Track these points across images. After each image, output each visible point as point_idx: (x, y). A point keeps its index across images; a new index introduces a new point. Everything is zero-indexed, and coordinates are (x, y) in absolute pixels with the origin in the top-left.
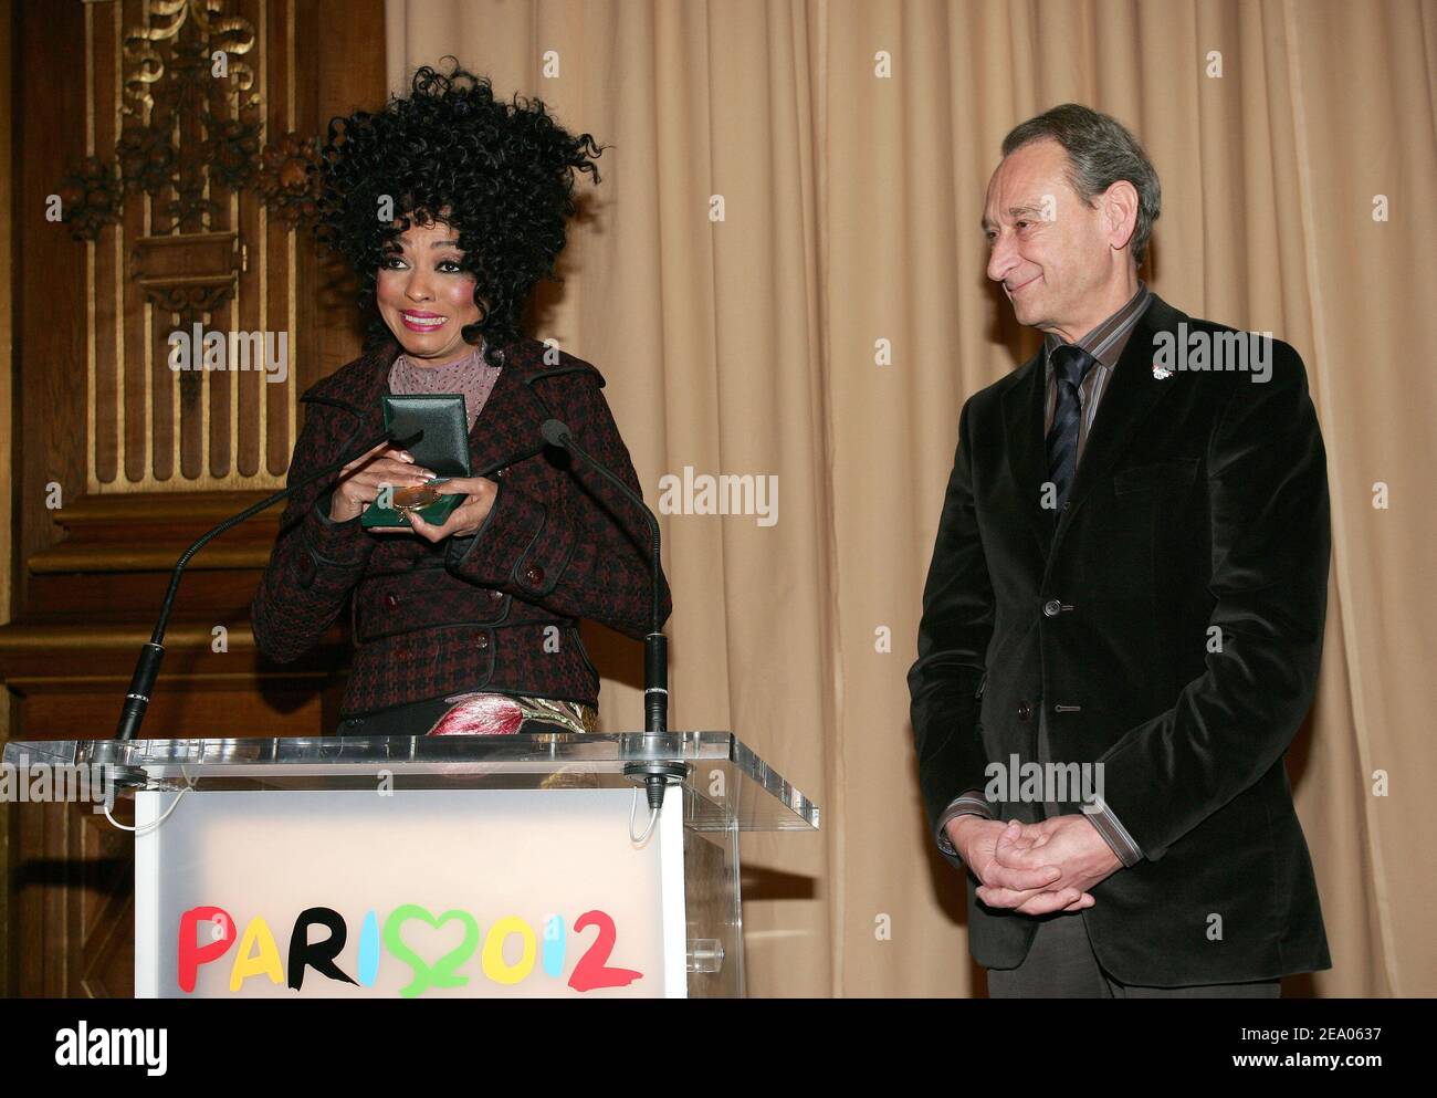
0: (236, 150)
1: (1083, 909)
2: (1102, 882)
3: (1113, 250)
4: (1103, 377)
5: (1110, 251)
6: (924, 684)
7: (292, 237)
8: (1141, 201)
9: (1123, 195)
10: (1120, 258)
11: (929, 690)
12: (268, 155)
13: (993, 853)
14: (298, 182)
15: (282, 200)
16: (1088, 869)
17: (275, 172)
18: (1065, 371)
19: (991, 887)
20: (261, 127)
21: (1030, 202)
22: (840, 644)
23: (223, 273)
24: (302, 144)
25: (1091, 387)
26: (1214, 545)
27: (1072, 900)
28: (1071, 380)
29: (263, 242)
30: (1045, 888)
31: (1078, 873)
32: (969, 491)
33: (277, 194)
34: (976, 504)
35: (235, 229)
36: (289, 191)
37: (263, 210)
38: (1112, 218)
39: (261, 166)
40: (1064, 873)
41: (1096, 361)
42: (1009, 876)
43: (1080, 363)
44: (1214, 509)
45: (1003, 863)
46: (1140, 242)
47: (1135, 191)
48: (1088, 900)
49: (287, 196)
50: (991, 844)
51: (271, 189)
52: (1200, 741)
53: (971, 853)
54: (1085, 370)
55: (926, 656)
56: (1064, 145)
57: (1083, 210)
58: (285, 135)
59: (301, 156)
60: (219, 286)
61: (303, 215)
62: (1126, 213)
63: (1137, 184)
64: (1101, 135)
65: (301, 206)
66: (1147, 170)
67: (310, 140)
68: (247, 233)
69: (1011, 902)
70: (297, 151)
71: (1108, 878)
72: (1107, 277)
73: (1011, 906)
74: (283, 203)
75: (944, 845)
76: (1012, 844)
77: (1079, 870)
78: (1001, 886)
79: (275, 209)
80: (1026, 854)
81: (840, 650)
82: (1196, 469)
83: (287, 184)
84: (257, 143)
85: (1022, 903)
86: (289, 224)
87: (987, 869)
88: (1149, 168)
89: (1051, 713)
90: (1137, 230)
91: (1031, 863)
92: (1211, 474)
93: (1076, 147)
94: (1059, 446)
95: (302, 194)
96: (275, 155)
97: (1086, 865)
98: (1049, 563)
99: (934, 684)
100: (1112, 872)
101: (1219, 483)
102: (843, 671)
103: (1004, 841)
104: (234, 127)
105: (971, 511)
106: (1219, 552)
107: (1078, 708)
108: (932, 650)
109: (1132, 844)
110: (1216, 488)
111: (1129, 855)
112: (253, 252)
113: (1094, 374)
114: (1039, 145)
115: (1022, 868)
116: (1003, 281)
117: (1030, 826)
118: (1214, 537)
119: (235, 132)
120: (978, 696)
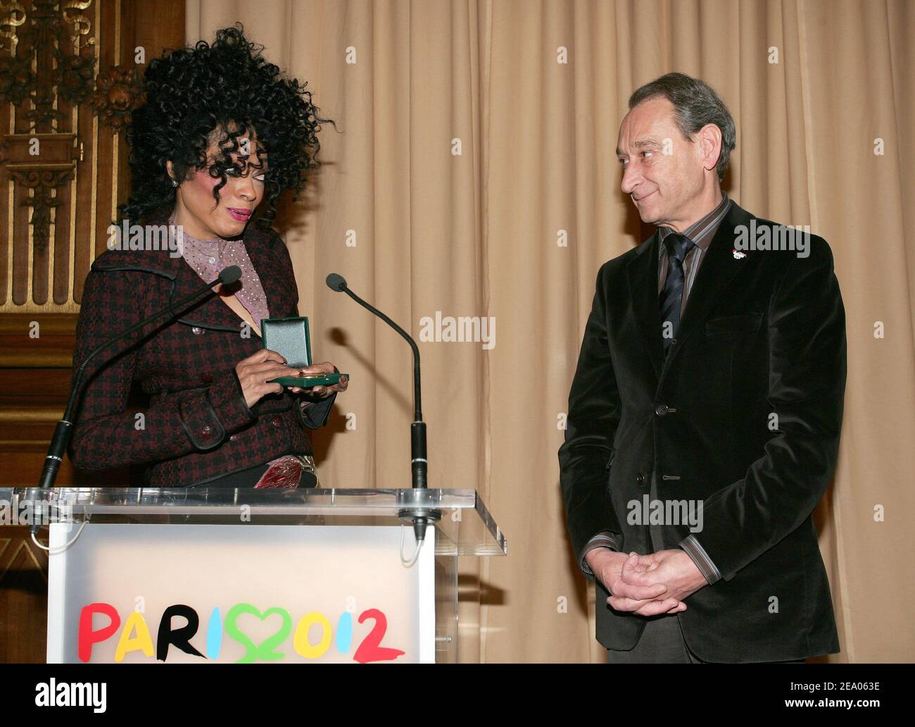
0: (78, 77)
1: (679, 612)
2: (692, 594)
3: (705, 170)
4: (699, 255)
5: (704, 172)
6: (572, 457)
7: (116, 137)
8: (723, 138)
9: (711, 133)
10: (710, 177)
11: (574, 462)
12: (100, 81)
13: (620, 575)
14: (122, 101)
15: (109, 112)
16: (684, 586)
17: (105, 93)
18: (674, 250)
19: (618, 597)
20: (96, 61)
21: (651, 138)
22: (490, 429)
23: (66, 162)
24: (125, 74)
25: (691, 262)
26: (771, 371)
27: (673, 606)
28: (678, 257)
29: (95, 141)
30: (655, 599)
31: (677, 589)
32: (604, 329)
33: (107, 108)
34: (609, 338)
35: (75, 131)
36: (115, 106)
37: (95, 120)
38: (705, 149)
39: (95, 88)
40: (669, 588)
41: (694, 245)
42: (631, 590)
43: (685, 245)
44: (772, 347)
45: (628, 582)
46: (723, 165)
47: (719, 130)
48: (682, 607)
49: (113, 110)
50: (619, 567)
51: (102, 105)
52: (762, 502)
53: (604, 574)
54: (687, 250)
55: (570, 440)
56: (671, 101)
57: (685, 143)
58: (112, 68)
59: (124, 82)
60: (62, 171)
61: (124, 124)
62: (714, 146)
63: (721, 126)
64: (696, 93)
65: (123, 117)
66: (727, 116)
67: (130, 72)
68: (83, 135)
69: (632, 608)
70: (121, 78)
71: (696, 592)
72: (702, 189)
73: (631, 610)
74: (110, 114)
75: (584, 567)
76: (633, 568)
77: (678, 586)
78: (625, 597)
79: (104, 118)
80: (643, 576)
81: (490, 433)
82: (761, 319)
83: (113, 102)
84: (93, 73)
85: (640, 608)
86: (114, 129)
87: (615, 585)
88: (728, 115)
89: (660, 481)
90: (721, 157)
91: (647, 581)
92: (770, 323)
93: (679, 102)
94: (668, 302)
95: (124, 109)
96: (106, 81)
97: (683, 583)
98: (661, 380)
99: (577, 458)
100: (700, 587)
101: (776, 330)
102: (491, 447)
103: (627, 566)
104: (76, 61)
105: (605, 343)
106: (774, 376)
107: (678, 478)
108: (577, 435)
109: (714, 569)
110: (773, 333)
111: (712, 576)
112: (88, 148)
113: (693, 254)
114: (654, 101)
115: (640, 585)
116: (631, 193)
117: (644, 556)
118: (771, 366)
119: (77, 63)
120: (607, 467)
